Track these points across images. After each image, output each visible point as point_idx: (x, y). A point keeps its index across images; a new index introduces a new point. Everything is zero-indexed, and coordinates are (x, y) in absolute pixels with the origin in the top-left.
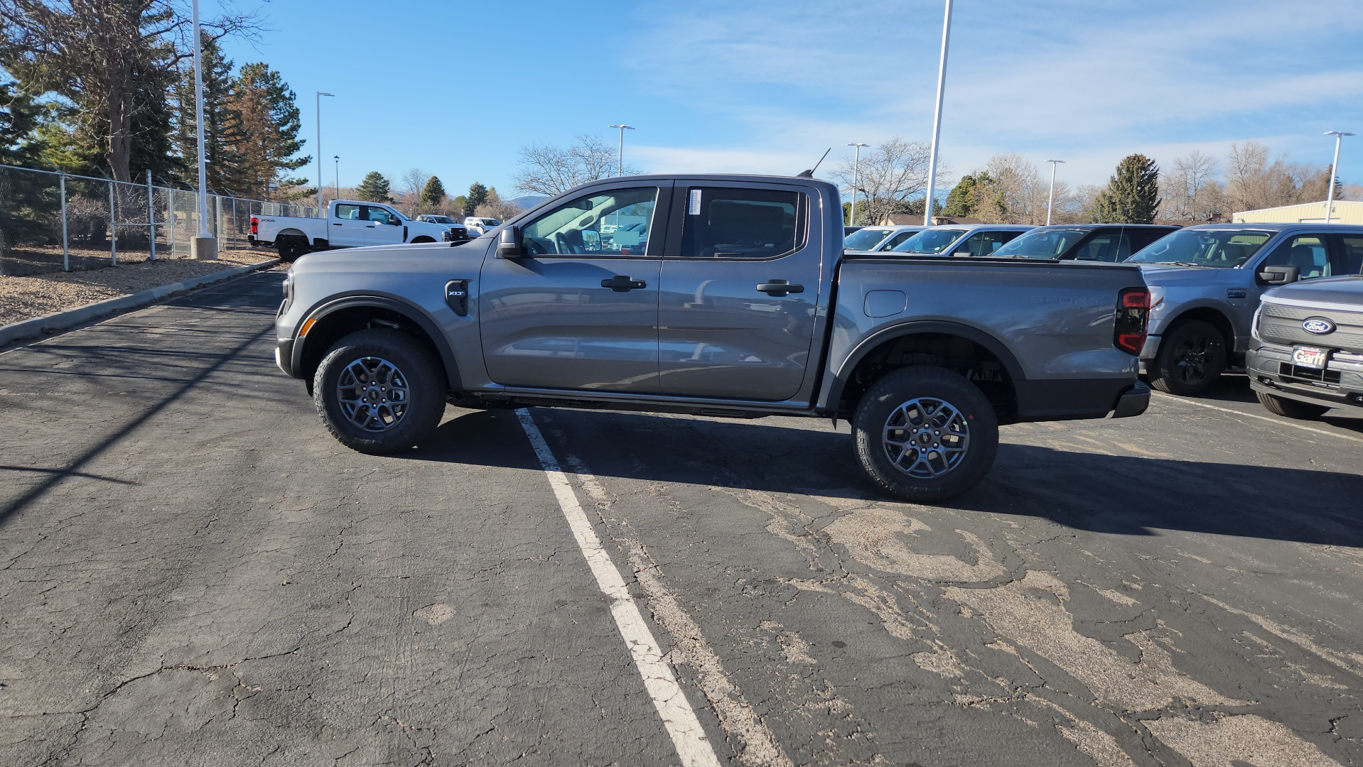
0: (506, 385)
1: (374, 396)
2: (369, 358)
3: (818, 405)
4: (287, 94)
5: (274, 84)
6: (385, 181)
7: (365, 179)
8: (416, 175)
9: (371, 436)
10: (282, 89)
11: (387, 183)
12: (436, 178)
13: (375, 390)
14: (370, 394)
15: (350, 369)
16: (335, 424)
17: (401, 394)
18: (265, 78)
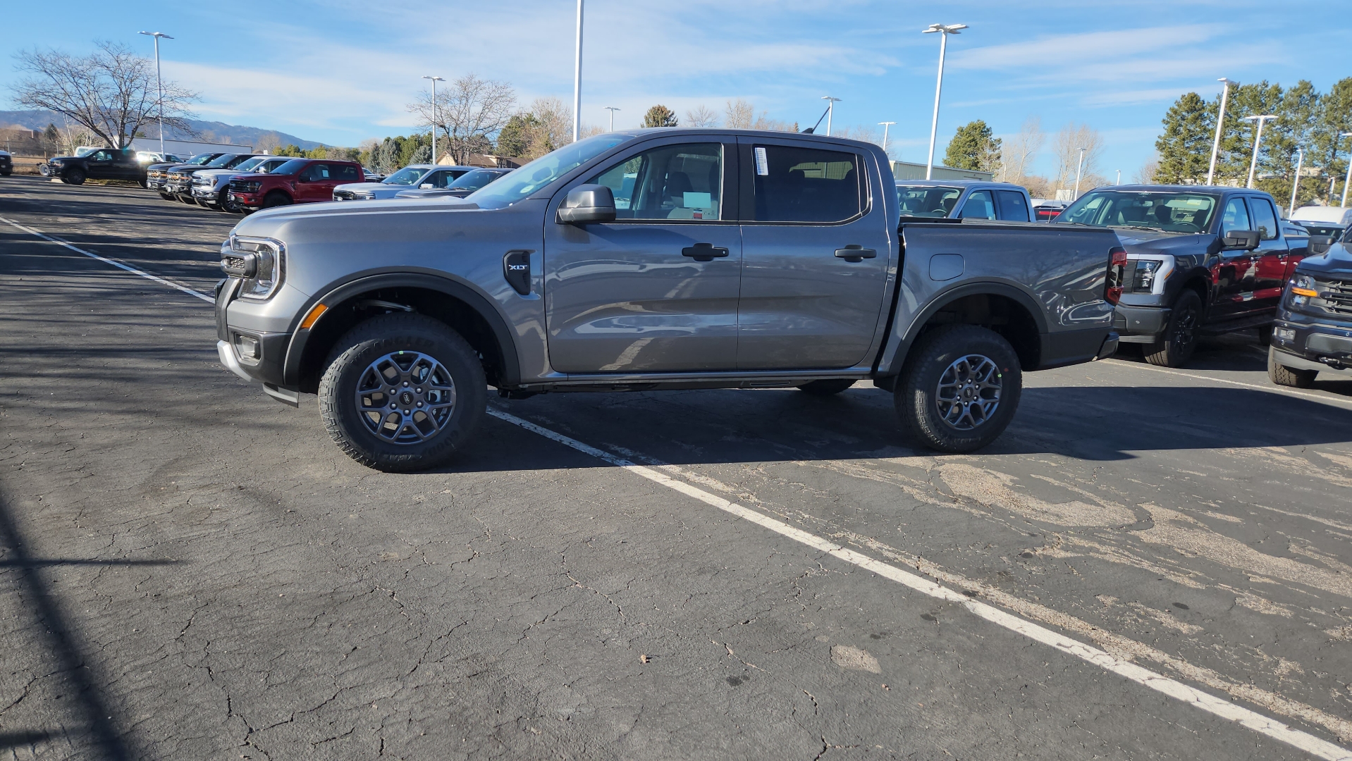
0: (568, 373)
1: (407, 399)
2: (401, 352)
3: (880, 369)
9: (404, 450)
13: (406, 392)
14: (402, 398)
15: (376, 369)
16: (356, 441)
17: (438, 393)
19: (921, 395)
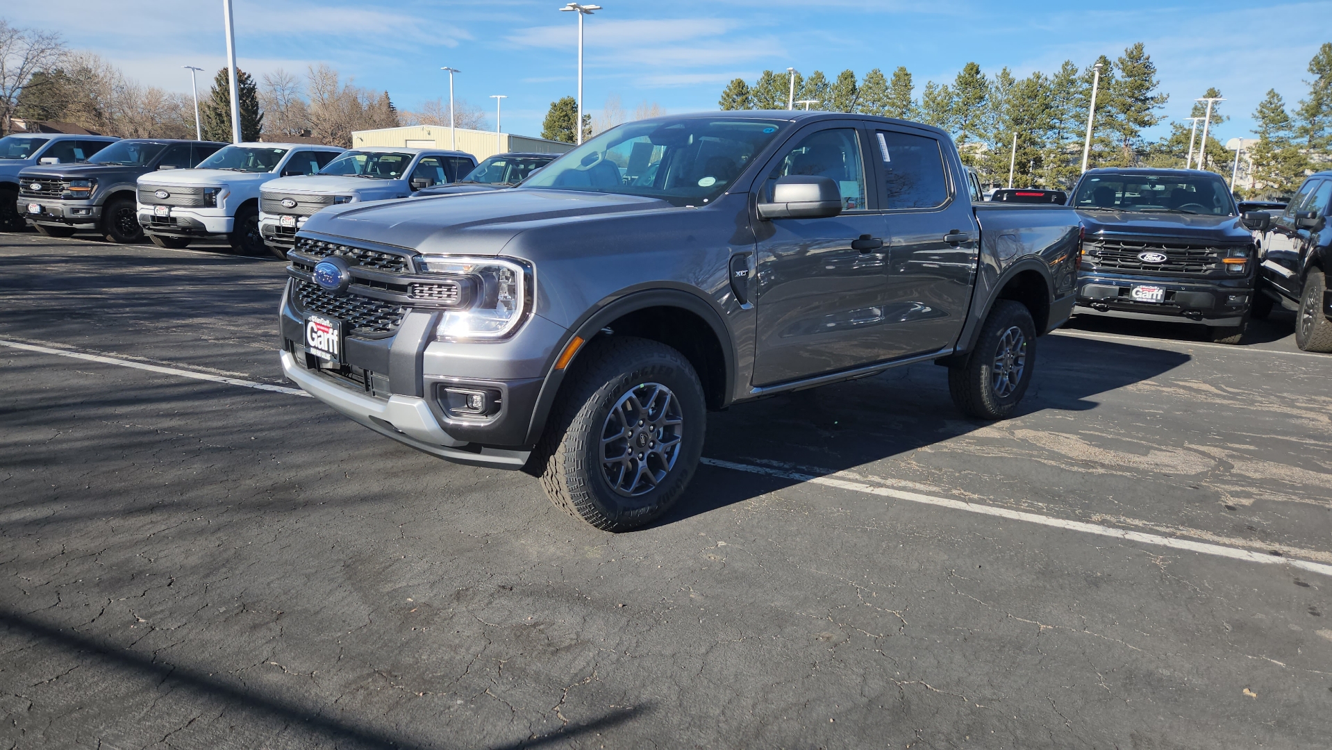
0: (762, 387)
1: (643, 441)
2: (642, 386)
3: (958, 349)
9: (641, 503)
13: (643, 432)
14: (638, 440)
15: (620, 408)
19: (986, 369)
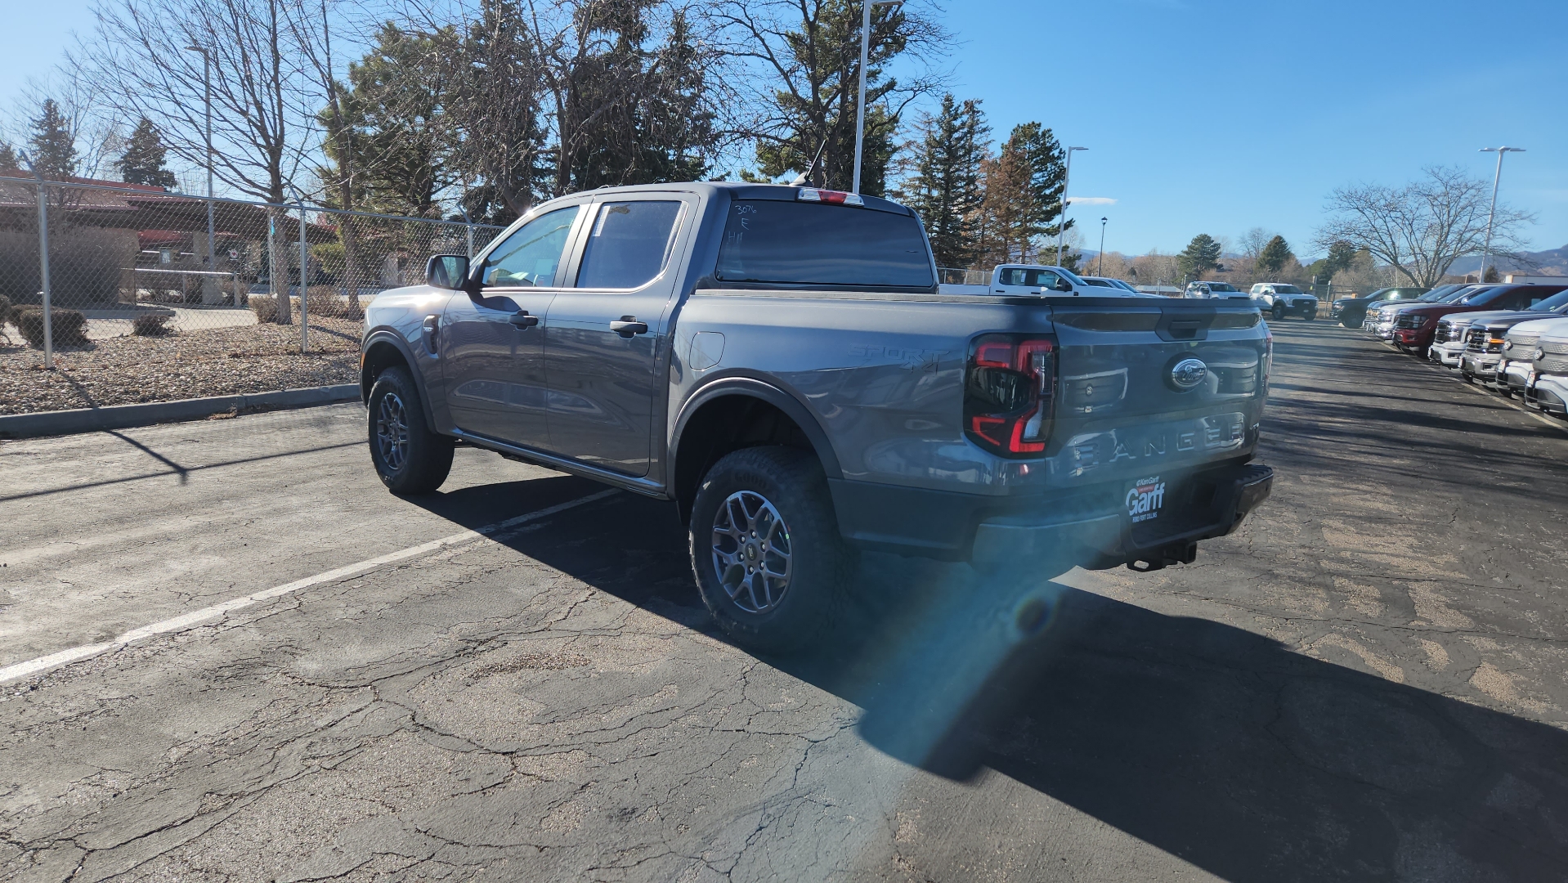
1: (394, 432)
2: (390, 394)
4: (1056, 153)
5: (1044, 144)
6: (1215, 245)
7: (1190, 244)
8: (1256, 235)
10: (1050, 149)
11: (1217, 247)
12: (1280, 238)
13: (394, 427)
15: (382, 405)
18: (1035, 138)
